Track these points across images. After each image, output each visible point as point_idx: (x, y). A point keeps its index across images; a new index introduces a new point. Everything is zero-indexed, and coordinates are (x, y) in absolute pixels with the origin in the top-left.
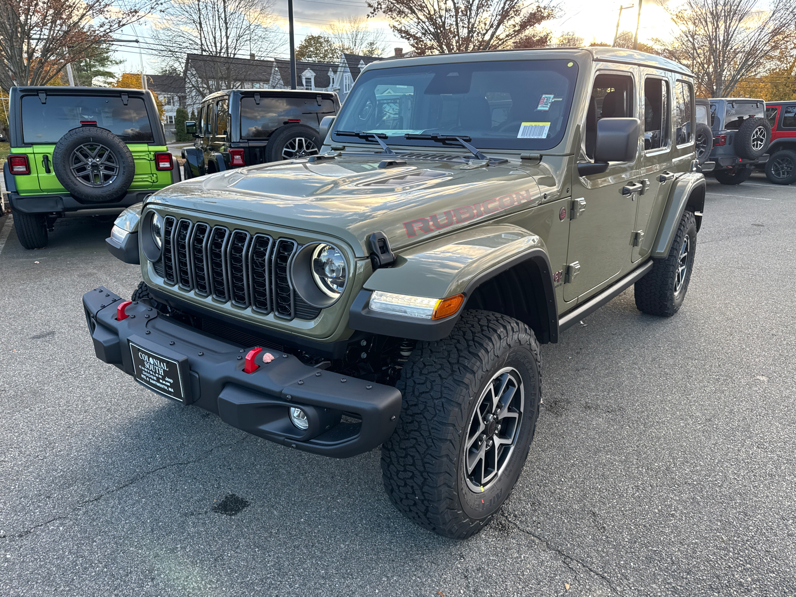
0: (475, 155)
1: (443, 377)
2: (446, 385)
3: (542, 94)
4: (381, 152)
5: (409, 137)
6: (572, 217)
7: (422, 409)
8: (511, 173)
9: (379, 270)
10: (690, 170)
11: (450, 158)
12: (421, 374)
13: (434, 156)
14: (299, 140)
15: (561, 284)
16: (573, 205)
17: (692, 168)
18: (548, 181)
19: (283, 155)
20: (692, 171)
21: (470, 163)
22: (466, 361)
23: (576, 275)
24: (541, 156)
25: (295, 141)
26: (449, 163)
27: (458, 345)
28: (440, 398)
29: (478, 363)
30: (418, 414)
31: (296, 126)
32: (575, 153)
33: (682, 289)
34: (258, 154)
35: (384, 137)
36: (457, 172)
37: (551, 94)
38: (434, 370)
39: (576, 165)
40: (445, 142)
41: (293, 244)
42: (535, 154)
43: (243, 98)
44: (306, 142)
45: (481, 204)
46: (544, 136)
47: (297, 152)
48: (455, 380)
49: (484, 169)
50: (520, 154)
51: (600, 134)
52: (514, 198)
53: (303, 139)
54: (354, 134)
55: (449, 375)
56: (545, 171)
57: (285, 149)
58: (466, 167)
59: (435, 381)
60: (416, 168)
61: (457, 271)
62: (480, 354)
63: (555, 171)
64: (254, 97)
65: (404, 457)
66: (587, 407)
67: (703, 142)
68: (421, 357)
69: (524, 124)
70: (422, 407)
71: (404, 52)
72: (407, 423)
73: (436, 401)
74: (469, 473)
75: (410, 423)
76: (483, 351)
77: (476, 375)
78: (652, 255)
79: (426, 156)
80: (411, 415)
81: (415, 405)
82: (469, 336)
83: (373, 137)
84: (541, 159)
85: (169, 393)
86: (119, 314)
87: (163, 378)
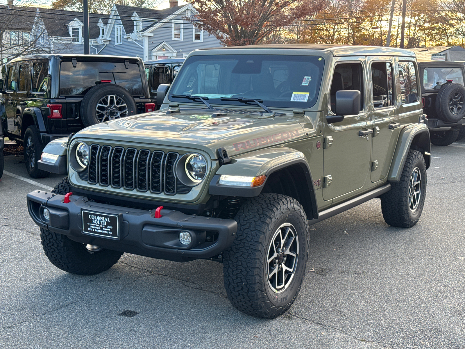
0: (266, 111)
1: (256, 220)
2: (257, 224)
3: (304, 76)
4: (205, 109)
5: (223, 99)
6: (324, 147)
7: (245, 236)
8: (288, 121)
9: (223, 166)
10: (418, 122)
11: (251, 112)
12: (244, 220)
13: (241, 111)
14: (111, 97)
15: (320, 188)
16: (325, 140)
17: (419, 120)
18: (309, 126)
19: (97, 109)
20: (419, 123)
21: (264, 115)
22: (267, 213)
23: (330, 183)
24: (305, 112)
25: (107, 98)
26: (250, 116)
27: (262, 206)
28: (254, 230)
29: (273, 214)
30: (243, 239)
31: (108, 85)
32: (324, 110)
33: (418, 208)
34: (74, 109)
35: (206, 99)
36: (257, 120)
37: (309, 76)
38: (251, 218)
39: (325, 117)
40: (247, 102)
41: (177, 155)
42: (301, 110)
43: (62, 62)
44: (116, 98)
45: (272, 137)
46: (306, 100)
47: (109, 107)
48: (262, 221)
49: (272, 118)
50: (292, 111)
51: (338, 99)
52: (289, 135)
53: (114, 96)
54: (185, 97)
55: (259, 220)
56: (307, 120)
57: (99, 105)
58: (261, 117)
59: (251, 223)
60: (229, 118)
61: (261, 165)
62: (274, 210)
63: (313, 121)
64: (71, 61)
65: (237, 262)
66: (343, 272)
67: (460, 99)
68: (243, 213)
69: (294, 93)
70: (245, 235)
72: (238, 244)
73: (253, 232)
74: (270, 278)
75: (239, 244)
76: (275, 208)
77: (272, 220)
78: (389, 180)
79: (236, 111)
80: (239, 241)
81: (241, 235)
82: (268, 202)
83: (199, 99)
84: (304, 114)
85: (109, 235)
86: (67, 200)
87: (106, 227)
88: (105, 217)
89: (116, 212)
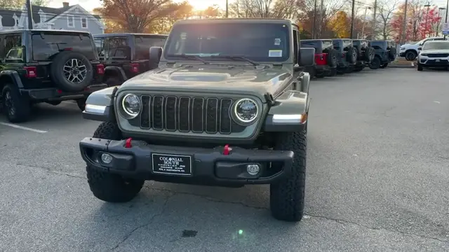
3: (275, 38)
19: (64, 70)
24: (282, 64)
25: (71, 61)
34: (45, 69)
37: (279, 38)
41: (230, 100)
43: (33, 35)
46: (281, 56)
47: (72, 67)
50: (272, 63)
53: (76, 60)
57: (65, 66)
63: (290, 70)
64: (41, 34)
69: (270, 51)
71: (70, 5)
85: (181, 173)
86: (128, 145)
87: (178, 166)
88: (177, 158)
89: (186, 153)
